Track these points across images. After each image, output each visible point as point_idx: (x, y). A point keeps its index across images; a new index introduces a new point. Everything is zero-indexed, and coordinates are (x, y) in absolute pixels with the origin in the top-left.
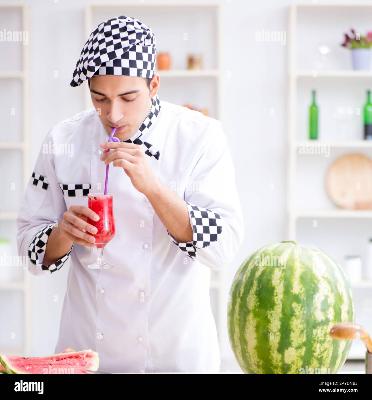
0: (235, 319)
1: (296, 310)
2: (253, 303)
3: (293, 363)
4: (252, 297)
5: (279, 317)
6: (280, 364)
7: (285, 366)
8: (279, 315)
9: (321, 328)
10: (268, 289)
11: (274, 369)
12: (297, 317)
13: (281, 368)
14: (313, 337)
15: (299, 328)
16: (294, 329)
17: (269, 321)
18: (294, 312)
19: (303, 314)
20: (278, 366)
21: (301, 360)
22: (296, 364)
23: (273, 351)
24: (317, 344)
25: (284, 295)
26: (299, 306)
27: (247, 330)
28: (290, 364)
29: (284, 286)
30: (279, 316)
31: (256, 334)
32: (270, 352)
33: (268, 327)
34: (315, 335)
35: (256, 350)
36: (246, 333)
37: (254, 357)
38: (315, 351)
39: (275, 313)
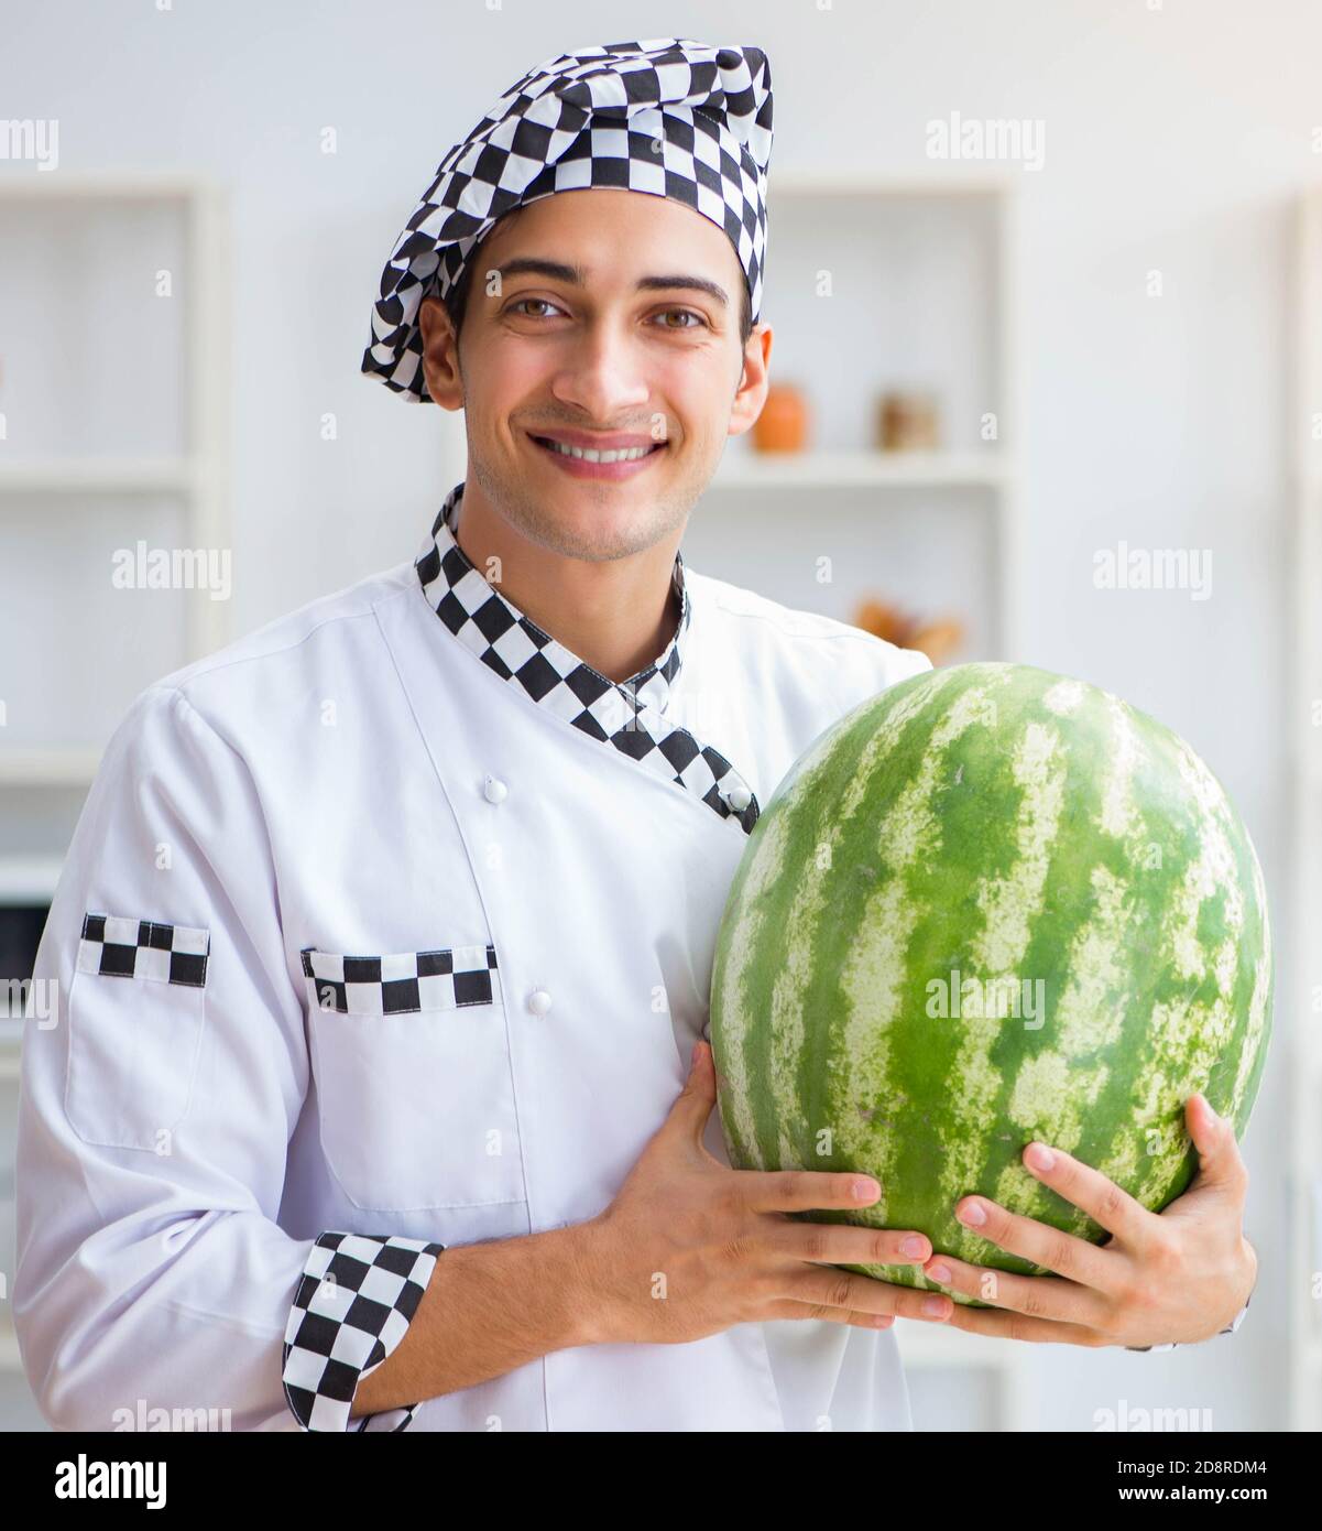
0: (794, 914)
1: (1103, 900)
2: (914, 840)
3: (1041, 1127)
4: (909, 818)
5: (1026, 910)
6: (985, 1119)
7: (1005, 1135)
8: (1030, 902)
9: (1184, 1008)
10: (991, 790)
11: (950, 1137)
12: (1104, 927)
13: (986, 1140)
14: (1150, 1035)
15: (1104, 980)
16: (1081, 976)
17: (980, 922)
18: (1095, 903)
19: (1131, 923)
20: (976, 1126)
21: (1080, 1123)
22: (1052, 1135)
23: (969, 1052)
24: (1157, 1071)
25: (1062, 828)
26: (1117, 885)
27: (860, 955)
28: (1028, 1129)
29: (1064, 795)
30: (1030, 906)
31: (904, 970)
32: (954, 1058)
33: (969, 943)
34: (1157, 1029)
35: (888, 1042)
36: (848, 966)
37: (868, 1075)
38: (1141, 1100)
39: (1012, 890)
